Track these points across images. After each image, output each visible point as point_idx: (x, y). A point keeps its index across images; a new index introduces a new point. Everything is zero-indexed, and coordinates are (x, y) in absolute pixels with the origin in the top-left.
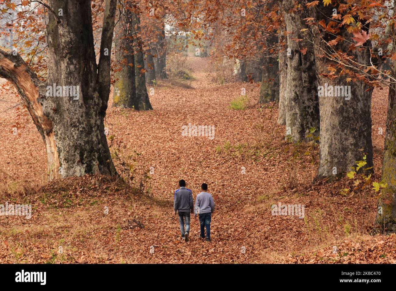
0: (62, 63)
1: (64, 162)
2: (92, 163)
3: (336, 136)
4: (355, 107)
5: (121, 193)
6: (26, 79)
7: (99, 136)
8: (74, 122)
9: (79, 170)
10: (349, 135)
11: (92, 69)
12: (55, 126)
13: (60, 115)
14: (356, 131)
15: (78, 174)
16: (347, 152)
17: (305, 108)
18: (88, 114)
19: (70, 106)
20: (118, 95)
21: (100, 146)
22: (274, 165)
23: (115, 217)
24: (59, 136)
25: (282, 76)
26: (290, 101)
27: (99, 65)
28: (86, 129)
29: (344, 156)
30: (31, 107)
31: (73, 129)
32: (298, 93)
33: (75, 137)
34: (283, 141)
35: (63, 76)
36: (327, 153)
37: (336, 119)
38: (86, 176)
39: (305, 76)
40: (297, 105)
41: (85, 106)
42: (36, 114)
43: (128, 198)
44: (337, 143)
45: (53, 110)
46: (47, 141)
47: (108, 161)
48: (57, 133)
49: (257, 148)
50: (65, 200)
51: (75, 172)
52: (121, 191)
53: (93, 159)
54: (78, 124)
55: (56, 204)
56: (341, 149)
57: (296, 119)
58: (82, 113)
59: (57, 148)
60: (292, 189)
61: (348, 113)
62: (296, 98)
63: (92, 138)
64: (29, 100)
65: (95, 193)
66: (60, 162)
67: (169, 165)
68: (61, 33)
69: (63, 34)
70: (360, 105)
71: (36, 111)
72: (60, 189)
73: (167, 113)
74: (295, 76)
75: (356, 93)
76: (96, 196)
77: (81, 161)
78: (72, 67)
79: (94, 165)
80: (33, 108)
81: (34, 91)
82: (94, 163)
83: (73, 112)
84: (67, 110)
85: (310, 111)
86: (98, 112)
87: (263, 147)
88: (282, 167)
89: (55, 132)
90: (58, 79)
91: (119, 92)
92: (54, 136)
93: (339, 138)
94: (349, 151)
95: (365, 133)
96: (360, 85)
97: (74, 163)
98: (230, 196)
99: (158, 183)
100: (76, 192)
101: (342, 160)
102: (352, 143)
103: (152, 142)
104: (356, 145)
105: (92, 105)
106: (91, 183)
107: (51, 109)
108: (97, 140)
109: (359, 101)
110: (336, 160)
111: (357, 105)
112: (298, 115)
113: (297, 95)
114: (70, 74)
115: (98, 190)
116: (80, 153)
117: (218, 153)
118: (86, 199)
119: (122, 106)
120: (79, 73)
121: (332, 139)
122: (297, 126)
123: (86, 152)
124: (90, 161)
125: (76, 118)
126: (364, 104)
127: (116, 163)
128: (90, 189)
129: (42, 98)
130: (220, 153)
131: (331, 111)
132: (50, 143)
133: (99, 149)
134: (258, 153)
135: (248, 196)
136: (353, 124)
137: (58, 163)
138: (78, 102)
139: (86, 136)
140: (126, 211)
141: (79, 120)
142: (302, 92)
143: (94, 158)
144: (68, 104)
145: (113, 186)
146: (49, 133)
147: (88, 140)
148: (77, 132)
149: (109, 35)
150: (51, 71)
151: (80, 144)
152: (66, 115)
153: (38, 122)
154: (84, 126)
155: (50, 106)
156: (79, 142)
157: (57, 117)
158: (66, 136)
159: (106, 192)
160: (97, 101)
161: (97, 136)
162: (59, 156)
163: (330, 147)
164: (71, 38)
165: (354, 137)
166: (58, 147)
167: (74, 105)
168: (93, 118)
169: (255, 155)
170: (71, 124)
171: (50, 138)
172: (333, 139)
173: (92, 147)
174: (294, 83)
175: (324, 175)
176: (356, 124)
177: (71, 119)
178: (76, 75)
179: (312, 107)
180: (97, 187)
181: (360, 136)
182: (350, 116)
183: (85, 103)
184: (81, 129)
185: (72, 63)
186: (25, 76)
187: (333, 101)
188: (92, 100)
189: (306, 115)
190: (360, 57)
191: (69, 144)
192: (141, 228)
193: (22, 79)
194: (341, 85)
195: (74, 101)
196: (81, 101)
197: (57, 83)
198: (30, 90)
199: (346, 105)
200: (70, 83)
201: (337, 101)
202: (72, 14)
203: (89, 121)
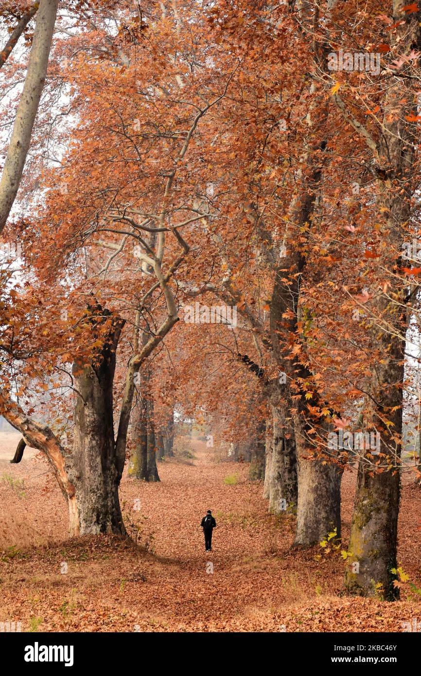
0: (86, 438)
1: (83, 521)
2: (106, 524)
3: (311, 511)
4: (328, 487)
6: (55, 450)
7: (114, 501)
8: (93, 489)
9: (95, 529)
10: (321, 510)
11: (111, 445)
12: (77, 491)
13: (82, 482)
14: (328, 507)
15: (94, 533)
16: (320, 524)
17: (286, 485)
18: (105, 482)
19: (91, 475)
20: (133, 468)
21: (114, 509)
22: (259, 532)
23: (122, 571)
24: (80, 499)
25: (267, 458)
26: (273, 479)
27: (116, 442)
28: (103, 495)
29: (317, 527)
30: (58, 474)
31: (92, 495)
33: (94, 501)
34: (266, 513)
35: (86, 450)
36: (303, 524)
37: (312, 496)
38: (100, 535)
39: (287, 459)
41: (104, 475)
42: (62, 480)
43: (135, 556)
44: (311, 516)
45: (77, 477)
46: (70, 504)
47: (120, 522)
48: (79, 497)
49: (245, 518)
50: (82, 554)
51: (91, 531)
52: (129, 549)
53: (107, 520)
54: (96, 491)
55: (74, 557)
56: (315, 521)
57: (278, 494)
58: (101, 481)
60: (273, 553)
61: (322, 492)
63: (108, 503)
64: (57, 468)
65: (108, 549)
66: (80, 522)
67: (171, 528)
68: (87, 413)
69: (88, 415)
70: (332, 485)
71: (62, 478)
72: (78, 544)
73: (172, 485)
74: (279, 459)
75: (329, 475)
76: (108, 552)
77: (97, 522)
78: (94, 442)
80: (60, 475)
81: (62, 461)
82: (108, 524)
83: (93, 480)
84: (88, 478)
85: (290, 489)
86: (113, 481)
87: (249, 517)
88: (265, 534)
89: (77, 496)
90: (82, 452)
91: (133, 465)
92: (76, 500)
93: (313, 512)
95: (335, 509)
96: (333, 468)
97: (91, 523)
98: (220, 557)
99: (161, 543)
100: (91, 548)
101: (315, 531)
102: (324, 516)
103: (158, 508)
104: (327, 518)
105: (109, 475)
106: (104, 541)
107: (75, 477)
108: (111, 504)
109: (331, 481)
110: (310, 531)
111: (329, 485)
112: (280, 491)
113: (280, 475)
114: (92, 448)
115: (110, 547)
116: (97, 514)
118: (99, 554)
119: (135, 477)
120: (100, 448)
121: (307, 513)
123: (102, 514)
124: (105, 522)
125: (95, 485)
126: (335, 485)
127: (127, 525)
128: (103, 546)
129: (68, 467)
131: (307, 489)
132: (72, 505)
133: (113, 513)
134: (245, 521)
135: (235, 558)
136: (325, 501)
137: (78, 522)
138: (98, 472)
139: (103, 501)
140: (132, 566)
141: (97, 487)
142: (284, 472)
144: (89, 473)
145: (122, 544)
146: (72, 496)
147: (104, 504)
148: (95, 497)
149: (126, 417)
150: (77, 445)
151: (97, 507)
152: (87, 482)
153: (63, 487)
154: (102, 492)
155: (74, 474)
156: (96, 505)
157: (79, 484)
158: (86, 500)
159: (117, 549)
160: (113, 472)
161: (112, 501)
162: (79, 516)
163: (306, 519)
164: (94, 418)
165: (326, 512)
166: (79, 509)
167: (94, 474)
168: (109, 486)
169: (243, 523)
170: (91, 490)
171: (72, 501)
173: (107, 511)
174: (277, 465)
175: (299, 542)
176: (328, 501)
177: (91, 486)
178: (97, 449)
179: (291, 485)
180: (109, 544)
181: (331, 511)
182: (323, 494)
183: (103, 472)
184: (98, 495)
185: (95, 439)
186: (55, 448)
187: (310, 481)
188: (110, 470)
189: (287, 492)
191: (88, 506)
192: (144, 581)
193: (52, 451)
194: (317, 468)
195: (94, 471)
196: (100, 471)
197: (81, 455)
198: (58, 460)
199: (321, 484)
200: (92, 455)
201: (313, 481)
202: (96, 399)
203: (106, 489)
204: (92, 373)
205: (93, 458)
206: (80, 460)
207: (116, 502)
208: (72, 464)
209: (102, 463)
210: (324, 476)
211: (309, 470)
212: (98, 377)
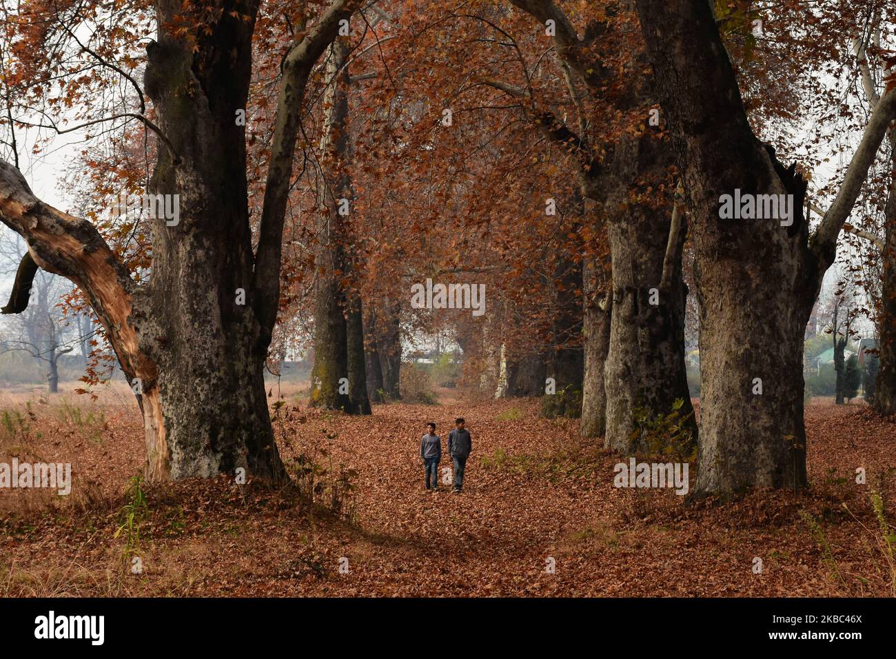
0: (181, 244)
1: (178, 447)
2: (235, 451)
3: (735, 412)
4: (775, 353)
5: (291, 513)
6: (108, 278)
7: (252, 397)
8: (201, 367)
9: (207, 466)
10: (760, 410)
11: (243, 260)
12: (163, 374)
13: (173, 352)
14: (775, 403)
15: (204, 473)
16: (757, 444)
17: (642, 390)
18: (229, 351)
19: (195, 333)
20: (319, 388)
21: (253, 417)
22: (588, 489)
23: (267, 557)
24: (170, 393)
25: (588, 357)
26: (615, 378)
27: (257, 255)
28: (226, 381)
29: (750, 452)
30: (116, 335)
31: (197, 381)
32: (629, 364)
33: (202, 397)
34: (601, 450)
35: (181, 272)
36: (714, 446)
37: (736, 377)
38: (220, 478)
39: (643, 334)
40: (628, 386)
41: (226, 334)
42: (126, 349)
43: (304, 525)
44: (736, 426)
45: (159, 340)
46: (145, 406)
47: (268, 447)
48: (166, 388)
49: (555, 461)
50: (169, 523)
51: (198, 468)
52: (291, 510)
53: (237, 443)
54: (208, 371)
55: (149, 529)
56: (744, 438)
57: (624, 410)
58: (218, 348)
59: (164, 420)
60: (643, 517)
61: (761, 365)
62: (626, 373)
63: (237, 400)
64: (112, 320)
65: (236, 510)
66: (169, 449)
68: (181, 182)
69: (184, 187)
70: (784, 349)
71: (126, 344)
72: (163, 501)
73: (397, 420)
74: (625, 334)
75: (777, 324)
76: (237, 518)
77: (212, 448)
78: (200, 253)
79: (238, 455)
80: (119, 337)
81: (123, 304)
82: (240, 451)
83: (199, 346)
84: (188, 340)
85: (650, 397)
86: (251, 347)
87: (565, 458)
88: (602, 492)
89: (161, 385)
90: (171, 279)
91: (320, 383)
92: (160, 395)
93: (740, 416)
94: (760, 443)
95: (793, 408)
96: (785, 309)
97: (197, 449)
98: (513, 533)
99: (374, 509)
100: (196, 509)
101: (745, 461)
102: (767, 425)
104: (774, 430)
105: (239, 332)
106: (229, 491)
107: (155, 339)
108: (246, 405)
109: (783, 341)
110: (733, 461)
111: (778, 350)
112: (629, 404)
113: (628, 368)
114: (195, 267)
115: (243, 504)
116: (211, 429)
117: (484, 468)
118: (215, 523)
119: (325, 406)
120: (215, 266)
121: (725, 418)
122: (627, 423)
123: (223, 429)
124: (230, 447)
125: (206, 358)
126: (791, 348)
127: (286, 456)
128: (226, 503)
129: (138, 316)
130: (487, 468)
131: (724, 359)
132: (151, 410)
133: (251, 424)
134: (556, 468)
135: (548, 535)
136: (769, 388)
137: (166, 449)
138: (211, 326)
139: (224, 396)
140: (295, 547)
141: (210, 362)
142: (637, 363)
143: (239, 440)
144: (190, 328)
145: (275, 499)
146: (150, 388)
147: (228, 404)
148: (206, 387)
149: (279, 193)
150: (159, 263)
151: (212, 411)
152: (185, 353)
153: (128, 365)
154: (221, 374)
155: (154, 332)
156: (209, 407)
157: (166, 357)
158: (183, 394)
159: (259, 510)
160: (250, 325)
161: (247, 397)
162: (168, 435)
163: (721, 432)
164: (200, 194)
165: (771, 415)
166: (166, 417)
167: (203, 331)
168: (239, 360)
169: (551, 471)
170: (195, 371)
171: (150, 398)
172: (728, 417)
173: (237, 420)
174: (622, 347)
175: (707, 490)
176: (777, 387)
177: (195, 360)
178: (208, 271)
180: (241, 499)
181: (783, 413)
182: (764, 370)
183: (224, 327)
184: (214, 381)
185: (201, 246)
186: (107, 271)
187: (729, 341)
188: (241, 323)
189: (643, 404)
190: (787, 252)
191: (189, 410)
192: (320, 577)
193: (99, 278)
194: (748, 307)
195: (202, 324)
196: (216, 324)
197: (170, 286)
198: (114, 299)
199: (757, 347)
200: (197, 286)
201: (738, 340)
202: (204, 147)
203: (231, 366)
204: (194, 86)
205: (199, 291)
206: (168, 299)
207: (257, 400)
208: (148, 310)
209: (221, 303)
210: (766, 329)
211: (727, 313)
212: (206, 94)
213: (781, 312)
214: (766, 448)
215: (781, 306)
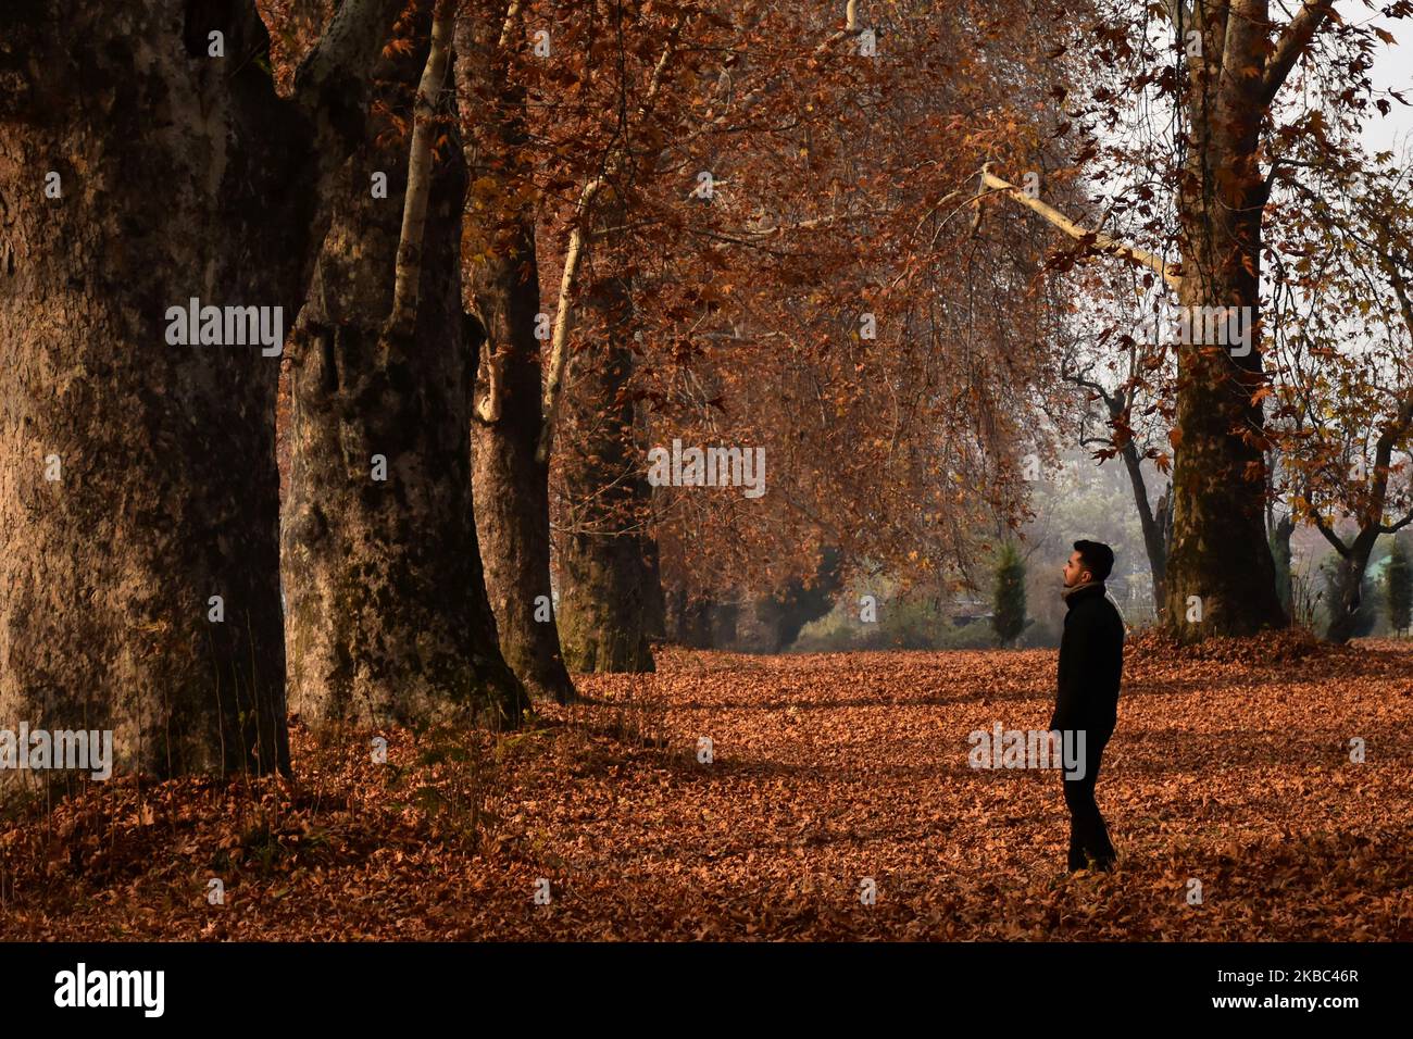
213: (182, 274)
214: (137, 662)
215: (179, 255)
